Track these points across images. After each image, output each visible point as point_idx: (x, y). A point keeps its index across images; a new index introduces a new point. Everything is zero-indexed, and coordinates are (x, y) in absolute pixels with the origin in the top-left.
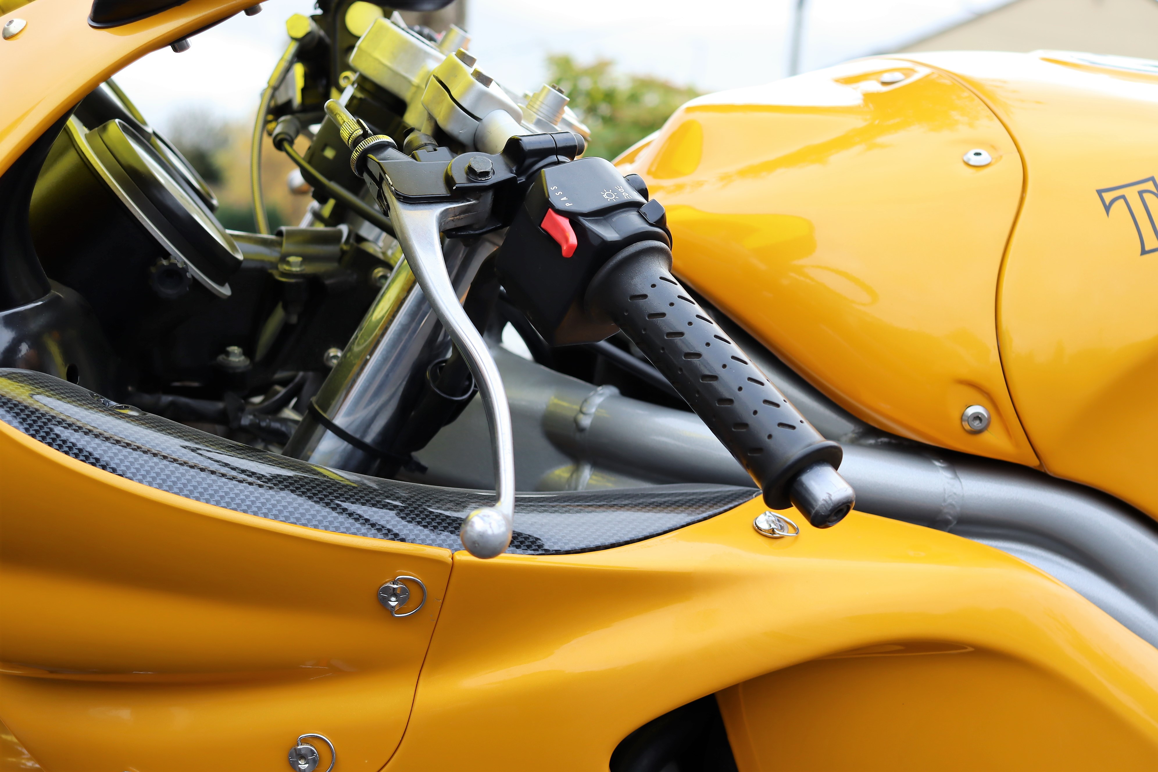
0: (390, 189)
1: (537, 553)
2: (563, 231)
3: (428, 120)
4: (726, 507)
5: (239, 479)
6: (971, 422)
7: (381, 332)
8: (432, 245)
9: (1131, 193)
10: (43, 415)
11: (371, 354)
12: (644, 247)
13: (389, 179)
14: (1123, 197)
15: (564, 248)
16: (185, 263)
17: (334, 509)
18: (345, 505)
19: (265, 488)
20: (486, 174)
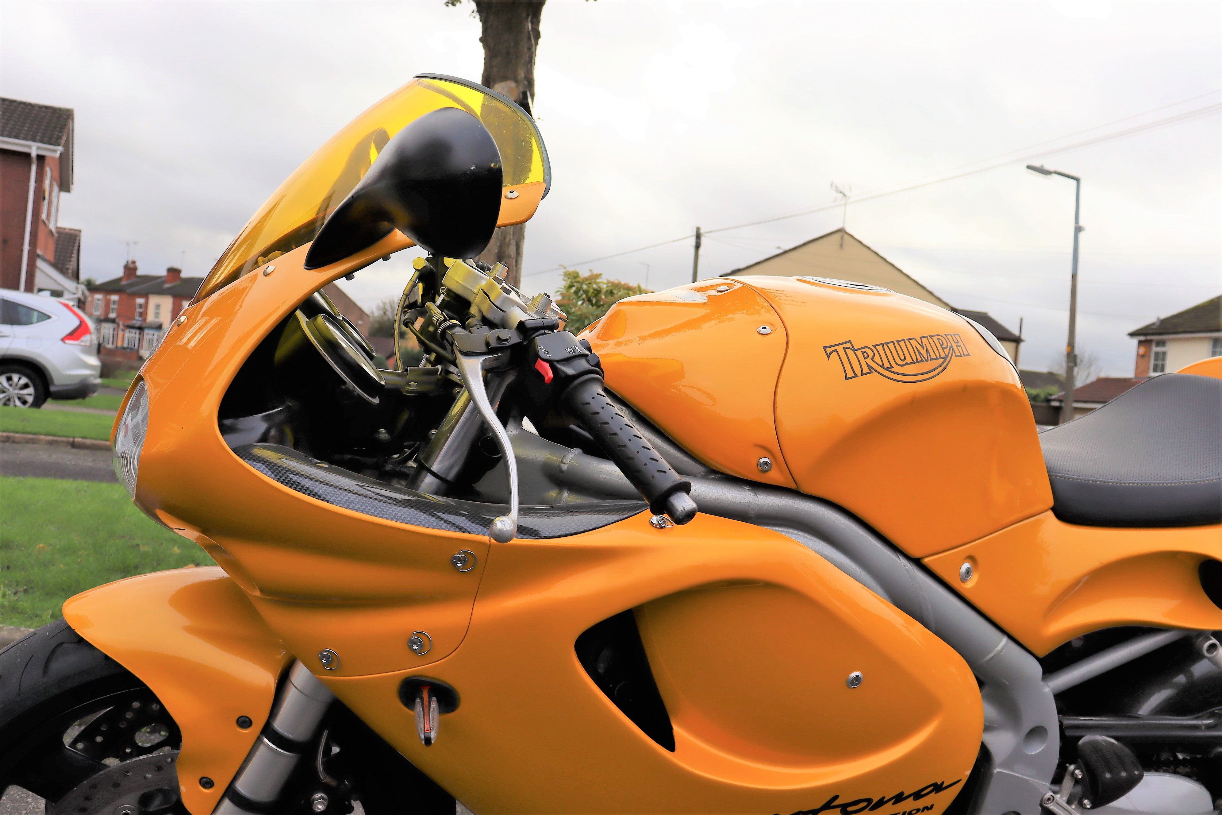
0: (457, 348)
1: (535, 538)
2: (546, 370)
3: (479, 312)
4: (636, 512)
5: (384, 500)
6: (762, 467)
7: (455, 422)
8: (478, 377)
9: (840, 349)
10: (284, 468)
11: (450, 434)
12: (588, 378)
13: (456, 343)
14: (836, 350)
15: (546, 379)
16: (354, 387)
17: (433, 516)
18: (438, 514)
19: (397, 505)
20: (506, 340)
